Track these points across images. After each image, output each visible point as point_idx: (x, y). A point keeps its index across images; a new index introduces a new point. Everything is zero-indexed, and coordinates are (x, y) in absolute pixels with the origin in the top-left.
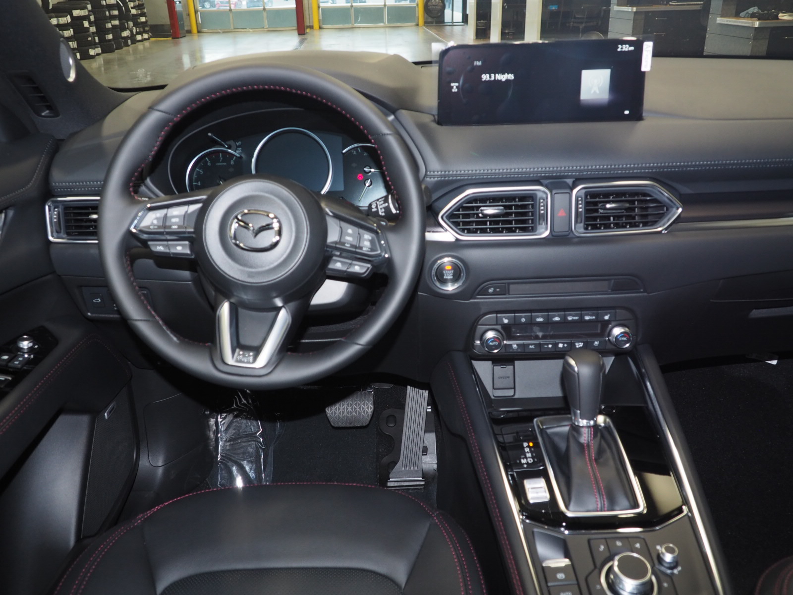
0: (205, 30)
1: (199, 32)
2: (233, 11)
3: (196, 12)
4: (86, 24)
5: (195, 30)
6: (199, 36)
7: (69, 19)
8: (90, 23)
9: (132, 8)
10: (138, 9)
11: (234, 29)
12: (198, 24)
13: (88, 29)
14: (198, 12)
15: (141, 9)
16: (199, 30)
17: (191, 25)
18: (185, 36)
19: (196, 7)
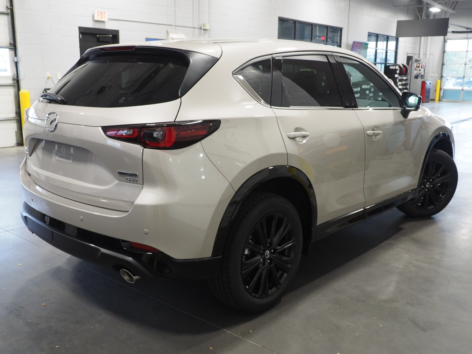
0: (444, 100)
1: (439, 100)
2: (464, 90)
3: (440, 89)
4: (367, 92)
5: (437, 99)
6: (439, 103)
7: (359, 89)
8: (370, 92)
9: (399, 85)
10: (404, 86)
11: (462, 101)
12: (440, 97)
13: (368, 95)
14: (442, 89)
15: (405, 86)
16: (440, 99)
17: (435, 96)
18: (428, 102)
19: (441, 86)
